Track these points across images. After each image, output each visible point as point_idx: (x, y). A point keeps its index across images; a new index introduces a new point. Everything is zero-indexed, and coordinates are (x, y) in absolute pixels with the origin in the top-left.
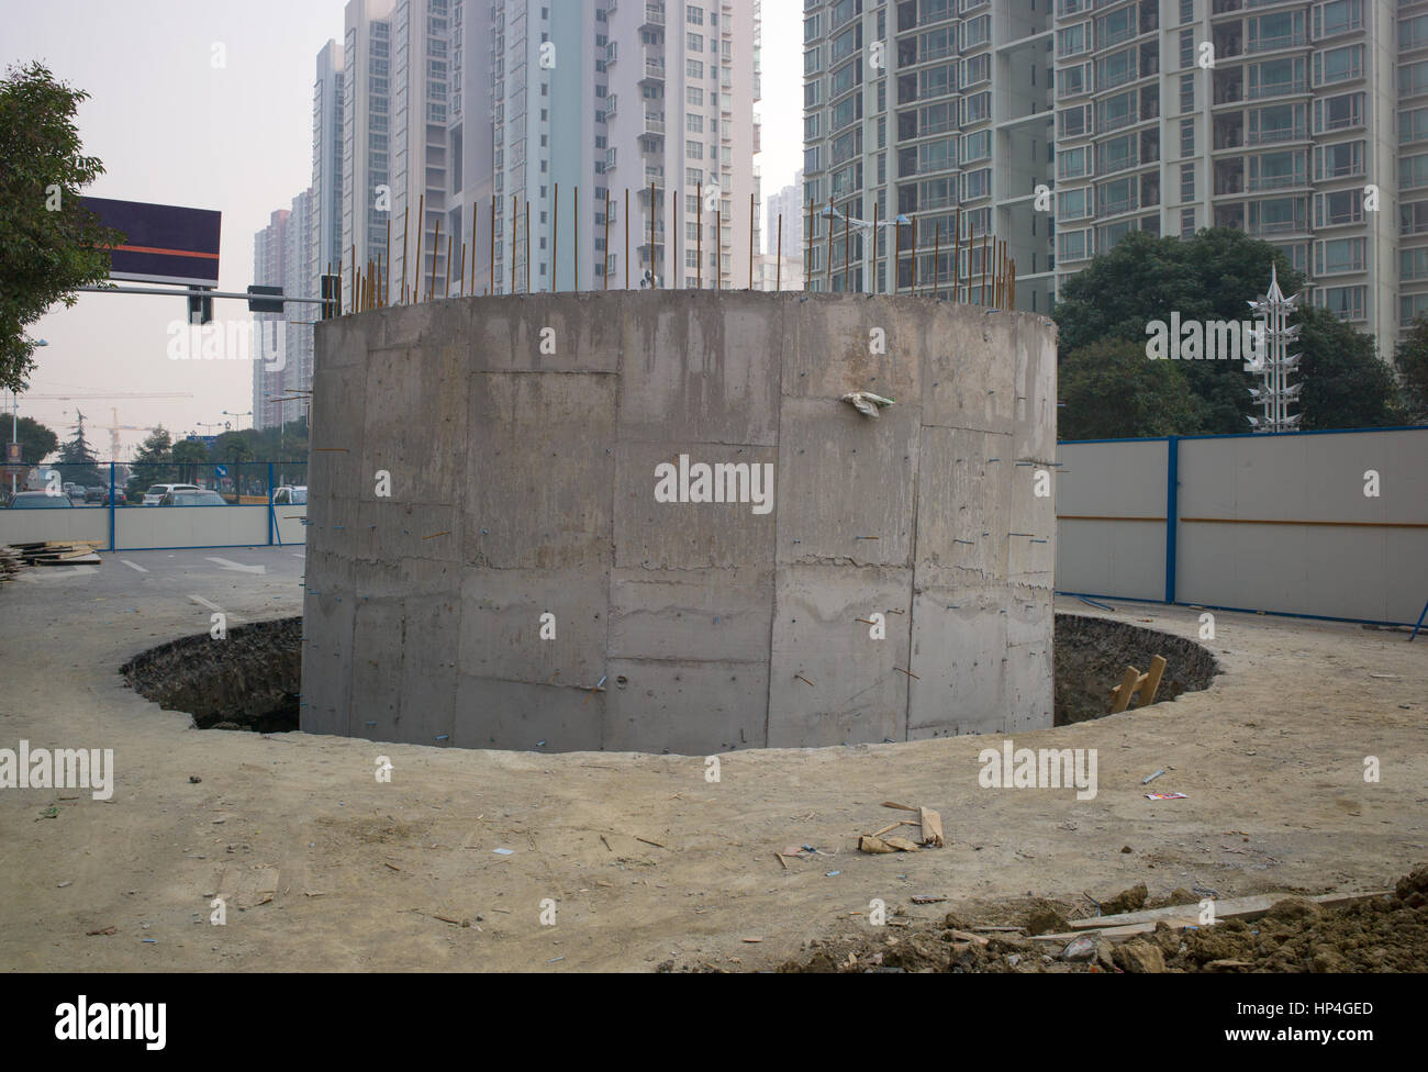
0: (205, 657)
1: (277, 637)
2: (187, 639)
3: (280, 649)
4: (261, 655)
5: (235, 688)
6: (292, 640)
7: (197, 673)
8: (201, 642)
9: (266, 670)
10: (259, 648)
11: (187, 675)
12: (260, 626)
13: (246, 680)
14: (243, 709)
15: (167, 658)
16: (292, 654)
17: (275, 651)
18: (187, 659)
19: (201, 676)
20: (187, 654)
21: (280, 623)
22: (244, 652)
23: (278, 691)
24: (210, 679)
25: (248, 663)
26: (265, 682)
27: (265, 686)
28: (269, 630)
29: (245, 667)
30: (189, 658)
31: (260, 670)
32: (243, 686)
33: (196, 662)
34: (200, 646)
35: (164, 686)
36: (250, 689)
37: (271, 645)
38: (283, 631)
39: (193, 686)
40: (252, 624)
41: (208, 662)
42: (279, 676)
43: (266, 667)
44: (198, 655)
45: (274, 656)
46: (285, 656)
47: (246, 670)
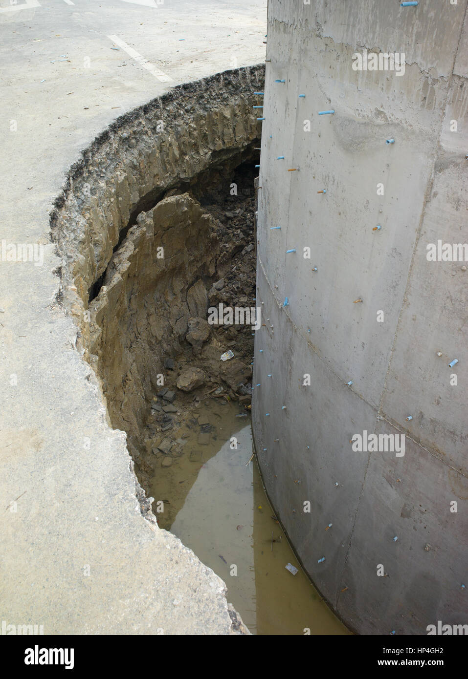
0: (142, 133)
1: (202, 97)
2: (122, 118)
3: (205, 109)
4: (189, 118)
5: (171, 155)
6: (215, 99)
7: (136, 152)
8: (136, 118)
9: (195, 133)
10: (187, 111)
11: (127, 158)
12: (186, 87)
13: (179, 148)
14: (179, 174)
15: (105, 148)
16: (216, 113)
17: (201, 112)
18: (124, 141)
19: (140, 154)
20: (125, 135)
21: (203, 83)
22: (175, 117)
23: (206, 151)
24: (148, 156)
25: (179, 129)
26: (195, 144)
27: (195, 147)
28: (195, 90)
29: (177, 133)
30: (126, 139)
31: (190, 133)
32: (177, 153)
33: (134, 141)
34: (136, 122)
35: (107, 183)
36: (183, 154)
37: (197, 107)
38: (207, 90)
39: (134, 167)
40: (179, 87)
41: (144, 137)
42: (205, 134)
43: (195, 129)
44: (134, 132)
45: (202, 117)
46: (210, 116)
47: (178, 136)
